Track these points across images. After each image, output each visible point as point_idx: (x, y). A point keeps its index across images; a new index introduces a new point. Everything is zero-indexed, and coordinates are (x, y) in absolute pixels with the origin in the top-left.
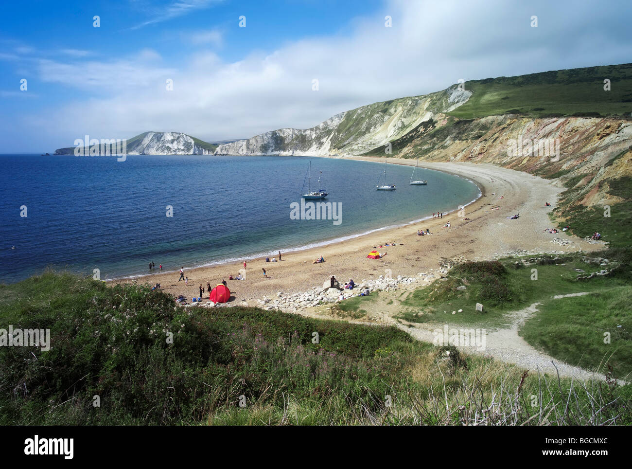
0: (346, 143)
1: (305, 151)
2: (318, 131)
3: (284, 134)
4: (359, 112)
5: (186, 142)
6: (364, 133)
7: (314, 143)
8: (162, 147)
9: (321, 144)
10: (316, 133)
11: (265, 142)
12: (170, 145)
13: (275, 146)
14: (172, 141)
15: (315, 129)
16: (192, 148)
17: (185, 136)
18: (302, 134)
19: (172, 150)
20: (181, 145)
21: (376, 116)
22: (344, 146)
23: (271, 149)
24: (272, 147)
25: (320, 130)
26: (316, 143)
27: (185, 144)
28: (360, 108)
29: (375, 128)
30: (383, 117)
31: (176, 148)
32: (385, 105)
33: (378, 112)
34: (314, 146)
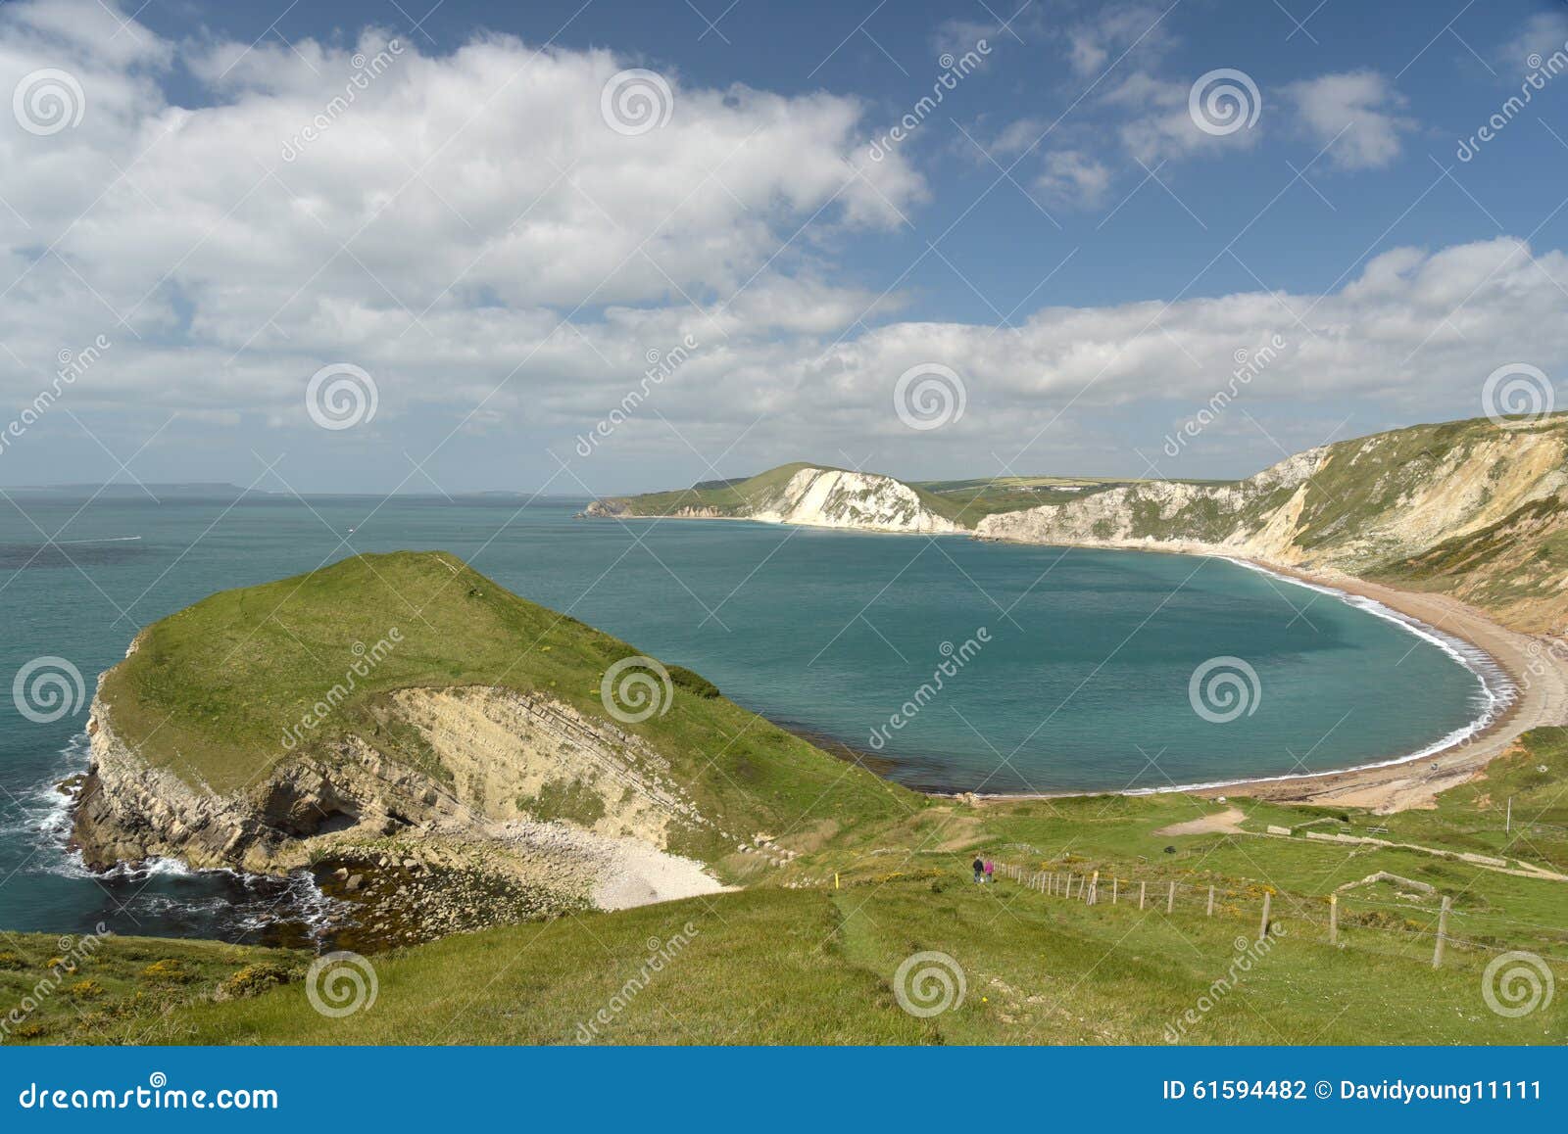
0: (1325, 533)
1: (1214, 541)
2: (1250, 492)
3: (1156, 495)
4: (1367, 448)
5: (900, 499)
6: (1378, 510)
7: (1240, 523)
8: (838, 507)
9: (1259, 526)
10: (1245, 497)
11: (1107, 513)
12: (859, 505)
13: (1135, 528)
14: (864, 495)
15: (1242, 486)
16: (912, 513)
17: (896, 484)
18: (1206, 497)
19: (862, 517)
20: (886, 505)
21: (1412, 464)
22: (1323, 538)
23: (1122, 530)
24: (1125, 527)
25: (1256, 488)
26: (1245, 524)
27: (896, 503)
28: (1369, 438)
29: (1410, 496)
30: (1430, 467)
31: (873, 511)
32: (1437, 435)
33: (1417, 457)
34: (1240, 534)
